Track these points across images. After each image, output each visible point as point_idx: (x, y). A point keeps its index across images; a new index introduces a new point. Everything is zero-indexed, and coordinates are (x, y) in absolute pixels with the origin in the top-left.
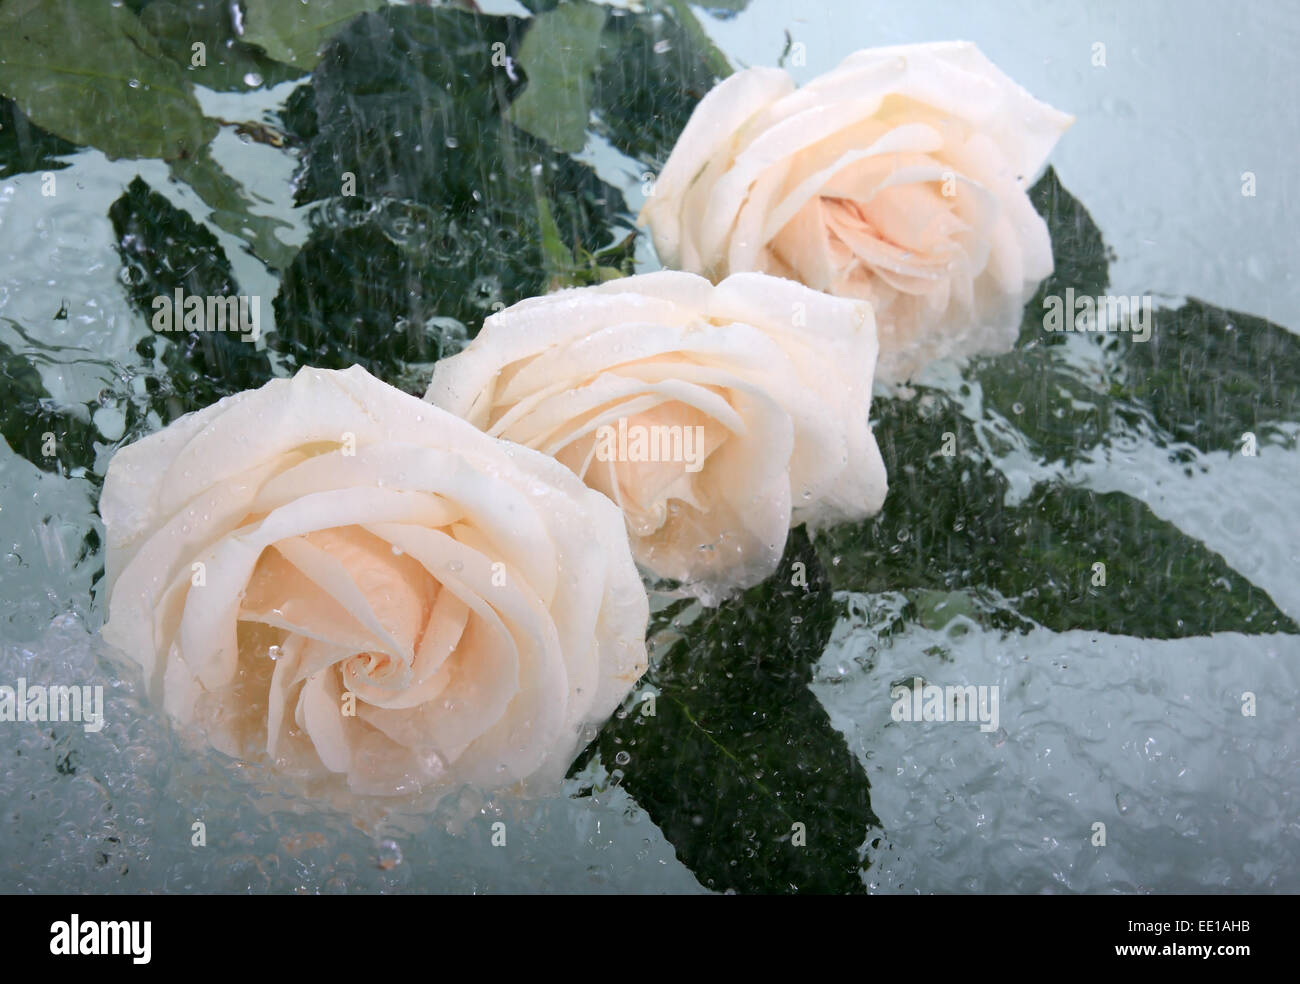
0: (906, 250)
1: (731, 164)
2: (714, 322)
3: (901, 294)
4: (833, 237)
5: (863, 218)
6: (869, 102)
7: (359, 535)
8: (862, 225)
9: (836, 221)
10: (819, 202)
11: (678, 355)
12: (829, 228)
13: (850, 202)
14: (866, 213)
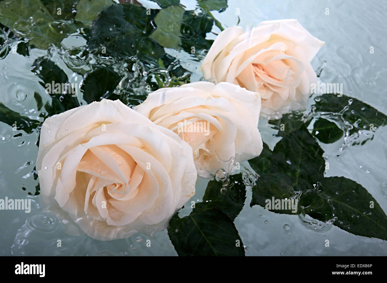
0: (276, 79)
1: (227, 54)
2: (214, 96)
3: (275, 92)
4: (256, 76)
5: (263, 70)
6: (267, 36)
7: (114, 147)
8: (263, 72)
9: (256, 70)
10: (252, 66)
11: (203, 107)
12: (255, 73)
13: (260, 66)
14: (264, 69)
